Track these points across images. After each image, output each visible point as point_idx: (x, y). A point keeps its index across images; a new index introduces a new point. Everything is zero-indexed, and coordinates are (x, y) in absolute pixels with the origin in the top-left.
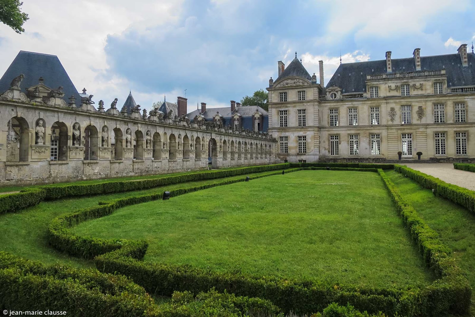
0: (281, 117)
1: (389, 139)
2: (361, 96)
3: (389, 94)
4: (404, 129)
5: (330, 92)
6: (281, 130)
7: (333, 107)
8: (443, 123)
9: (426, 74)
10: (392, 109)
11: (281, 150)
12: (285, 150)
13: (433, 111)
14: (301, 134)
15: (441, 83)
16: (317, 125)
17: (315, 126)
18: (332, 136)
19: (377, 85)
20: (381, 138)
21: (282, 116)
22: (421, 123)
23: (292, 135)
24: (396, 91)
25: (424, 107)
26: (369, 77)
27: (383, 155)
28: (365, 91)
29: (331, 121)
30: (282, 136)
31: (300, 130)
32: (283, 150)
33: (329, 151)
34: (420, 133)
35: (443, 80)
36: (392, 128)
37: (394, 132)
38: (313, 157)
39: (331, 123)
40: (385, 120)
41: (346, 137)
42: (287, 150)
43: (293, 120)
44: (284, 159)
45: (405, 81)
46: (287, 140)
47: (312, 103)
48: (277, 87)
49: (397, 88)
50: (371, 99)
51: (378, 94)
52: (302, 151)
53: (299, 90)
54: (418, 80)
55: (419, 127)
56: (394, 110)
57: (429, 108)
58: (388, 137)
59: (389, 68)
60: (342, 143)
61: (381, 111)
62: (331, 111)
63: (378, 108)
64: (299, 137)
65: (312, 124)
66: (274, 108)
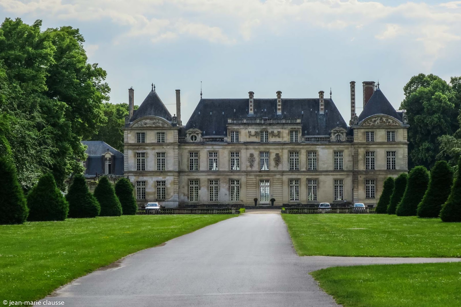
0: (138, 160)
1: (248, 186)
2: (222, 140)
3: (249, 140)
4: (262, 176)
5: (190, 134)
6: (139, 174)
7: (192, 150)
8: (298, 170)
9: (284, 121)
11: (138, 195)
12: (142, 195)
13: (288, 158)
14: (160, 178)
15: (296, 132)
16: (177, 170)
17: (175, 170)
18: (191, 181)
19: (238, 130)
20: (241, 184)
21: (139, 158)
22: (278, 170)
23: (150, 180)
24: (255, 136)
25: (280, 154)
26: (230, 121)
27: (242, 201)
28: (226, 135)
29: (191, 165)
30: (139, 180)
31: (159, 174)
32: (140, 195)
33: (188, 197)
34: (276, 179)
35: (298, 128)
36: (251, 174)
37: (252, 178)
38: (172, 203)
39: (191, 167)
40: (245, 165)
41: (206, 183)
42: (145, 195)
43: (151, 164)
44: (142, 206)
45: (264, 127)
46: (144, 185)
47: (172, 147)
48: (134, 126)
49: (256, 134)
50: (231, 143)
51: (238, 139)
52: (161, 197)
53: (158, 131)
54: (275, 127)
55: (276, 174)
56: (253, 156)
57: (285, 156)
58: (248, 183)
59: (251, 110)
60: (202, 188)
61: (241, 157)
62: (190, 154)
63: (238, 153)
64: (158, 182)
65: (171, 169)
66: (131, 149)
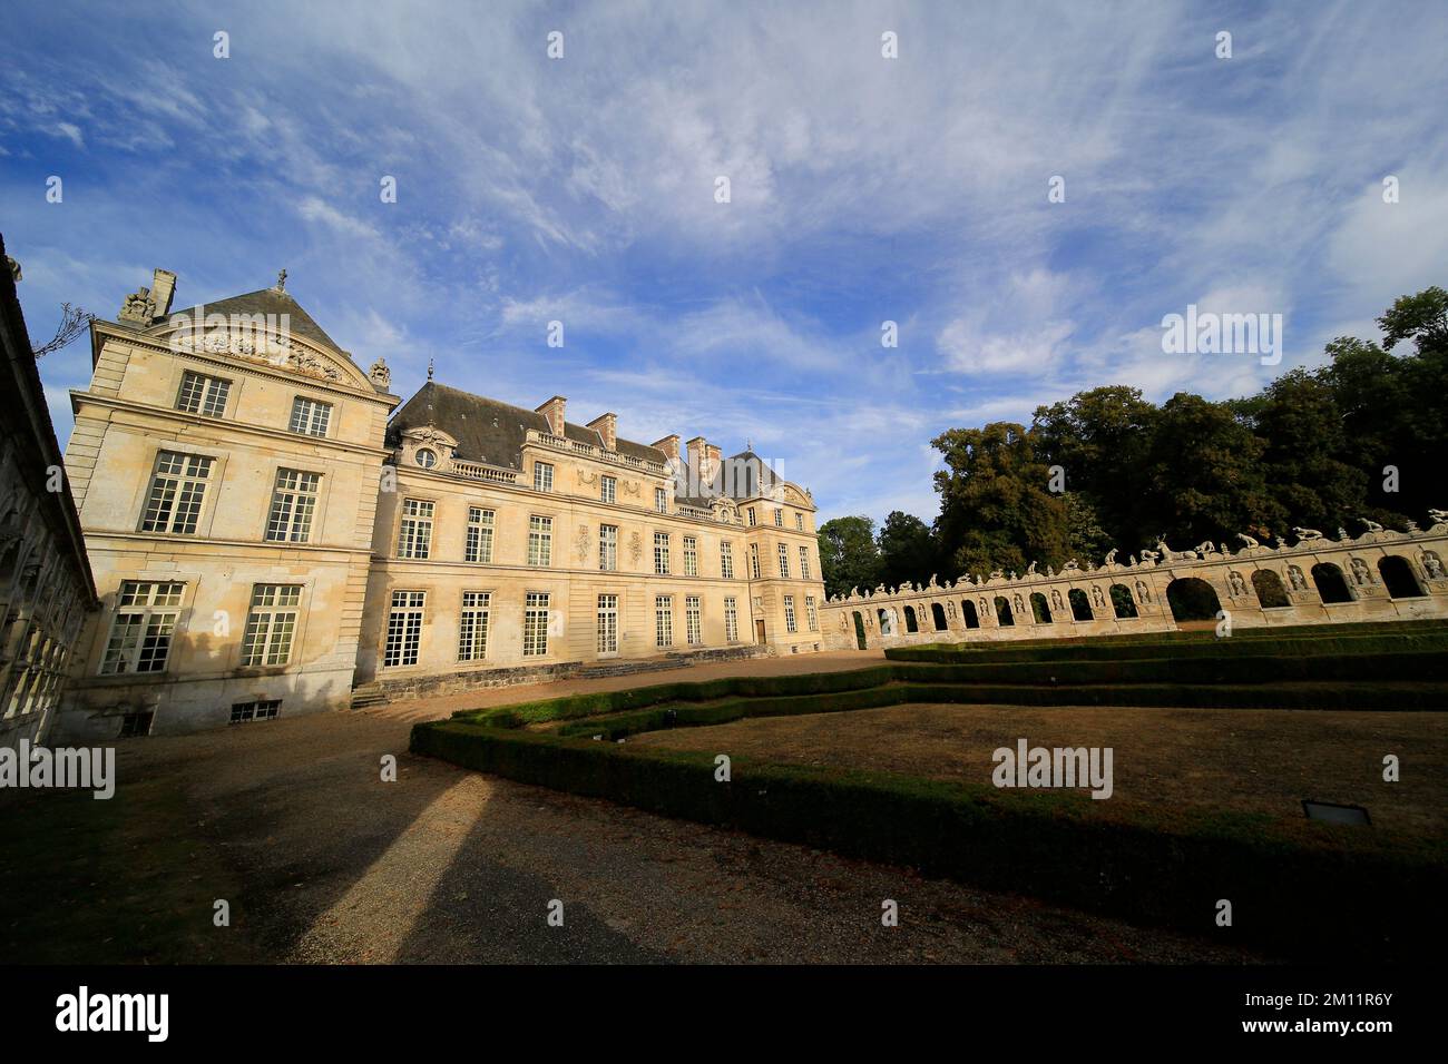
0: (160, 482)
1: (572, 609)
2: (510, 479)
3: (577, 491)
6: (149, 547)
7: (416, 491)
8: (668, 575)
10: (584, 531)
17: (358, 545)
19: (552, 462)
24: (591, 485)
29: (402, 539)
41: (452, 601)
49: (593, 480)
51: (551, 484)
54: (632, 473)
57: (649, 539)
58: (572, 604)
60: (439, 618)
63: (547, 521)
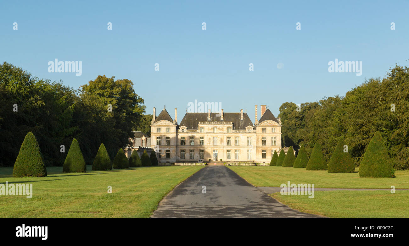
4: (214, 148)
5: (181, 129)
9: (224, 123)
12: (159, 157)
13: (226, 140)
14: (168, 149)
15: (230, 128)
16: (176, 145)
18: (182, 150)
20: (204, 152)
21: (158, 139)
22: (222, 145)
23: (164, 149)
25: (223, 138)
26: (200, 123)
27: (205, 159)
28: (198, 129)
30: (158, 149)
31: (167, 147)
33: (180, 158)
34: (221, 150)
35: (231, 126)
36: (209, 147)
37: (210, 149)
38: (173, 160)
39: (182, 144)
40: (206, 143)
43: (164, 142)
44: (159, 161)
45: (215, 125)
46: (160, 152)
47: (173, 134)
48: (156, 125)
50: (200, 132)
52: (168, 157)
53: (167, 127)
55: (221, 147)
56: (210, 139)
59: (209, 118)
61: (205, 139)
62: (181, 138)
64: (167, 151)
65: (172, 145)
66: (154, 135)
